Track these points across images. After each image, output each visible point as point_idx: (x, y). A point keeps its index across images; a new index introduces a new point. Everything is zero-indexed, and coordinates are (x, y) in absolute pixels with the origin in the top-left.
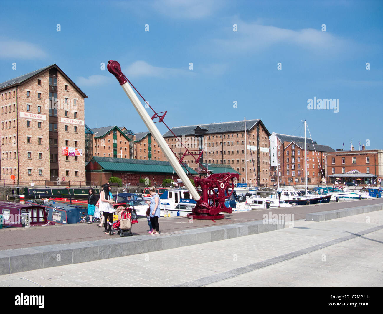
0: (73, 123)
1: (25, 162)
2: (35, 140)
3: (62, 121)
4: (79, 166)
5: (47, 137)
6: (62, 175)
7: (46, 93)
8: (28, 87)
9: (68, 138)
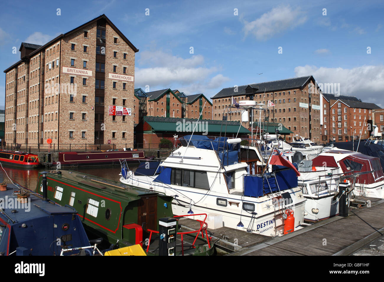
0: (122, 79)
1: (66, 124)
2: (78, 99)
3: (109, 77)
4: (127, 127)
5: (92, 95)
6: (108, 137)
7: (93, 47)
8: (73, 40)
9: (115, 96)
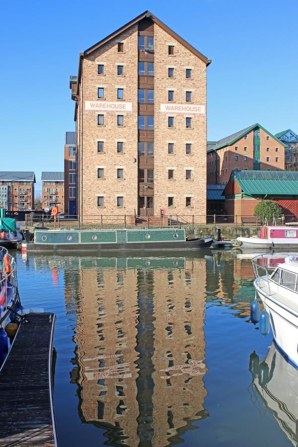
0: (184, 111)
1: (92, 186)
2: (110, 147)
3: (161, 111)
4: (193, 189)
5: (132, 140)
6: (160, 205)
7: (133, 65)
8: (99, 58)
9: (172, 139)
